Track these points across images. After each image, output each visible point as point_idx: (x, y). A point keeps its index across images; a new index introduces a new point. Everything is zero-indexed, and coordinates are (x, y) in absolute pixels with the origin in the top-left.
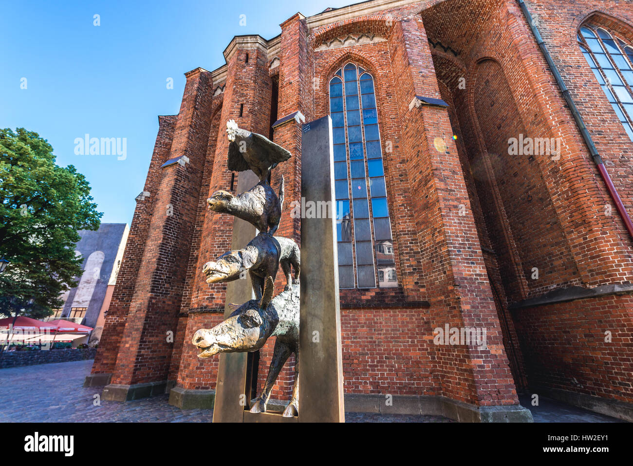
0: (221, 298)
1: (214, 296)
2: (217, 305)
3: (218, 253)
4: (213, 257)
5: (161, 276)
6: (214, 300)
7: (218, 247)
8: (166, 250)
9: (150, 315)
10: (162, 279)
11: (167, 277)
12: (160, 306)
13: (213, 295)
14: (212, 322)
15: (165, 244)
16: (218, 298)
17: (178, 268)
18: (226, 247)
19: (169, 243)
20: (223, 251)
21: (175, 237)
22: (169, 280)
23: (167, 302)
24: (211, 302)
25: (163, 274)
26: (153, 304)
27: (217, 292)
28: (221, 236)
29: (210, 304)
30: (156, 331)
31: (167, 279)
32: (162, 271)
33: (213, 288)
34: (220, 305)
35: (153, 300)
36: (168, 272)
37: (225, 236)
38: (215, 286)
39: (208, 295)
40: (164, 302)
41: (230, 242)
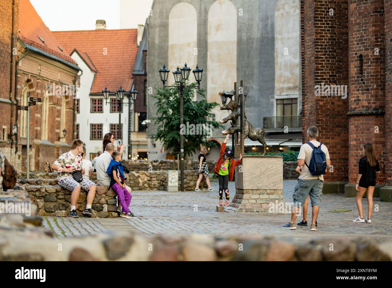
0: (366, 100)
1: (360, 98)
2: (363, 107)
3: (358, 51)
4: (354, 56)
5: (323, 76)
6: (360, 102)
7: (358, 44)
8: (322, 45)
9: (321, 117)
10: (325, 79)
11: (330, 76)
12: (329, 107)
13: (358, 97)
14: (361, 124)
15: (320, 39)
16: (363, 100)
17: (341, 64)
18: (364, 43)
19: (324, 36)
20: (362, 48)
21: (329, 27)
22: (333, 79)
23: (336, 103)
24: (358, 104)
25: (324, 73)
26: (321, 106)
27: (363, 94)
28: (358, 31)
29: (358, 106)
30: (331, 133)
31: (331, 78)
32: (323, 70)
33: (358, 90)
34: (367, 107)
35: (320, 102)
36: (330, 70)
37: (363, 30)
38: (359, 87)
39: (355, 97)
40: (333, 103)
41: (368, 37)
